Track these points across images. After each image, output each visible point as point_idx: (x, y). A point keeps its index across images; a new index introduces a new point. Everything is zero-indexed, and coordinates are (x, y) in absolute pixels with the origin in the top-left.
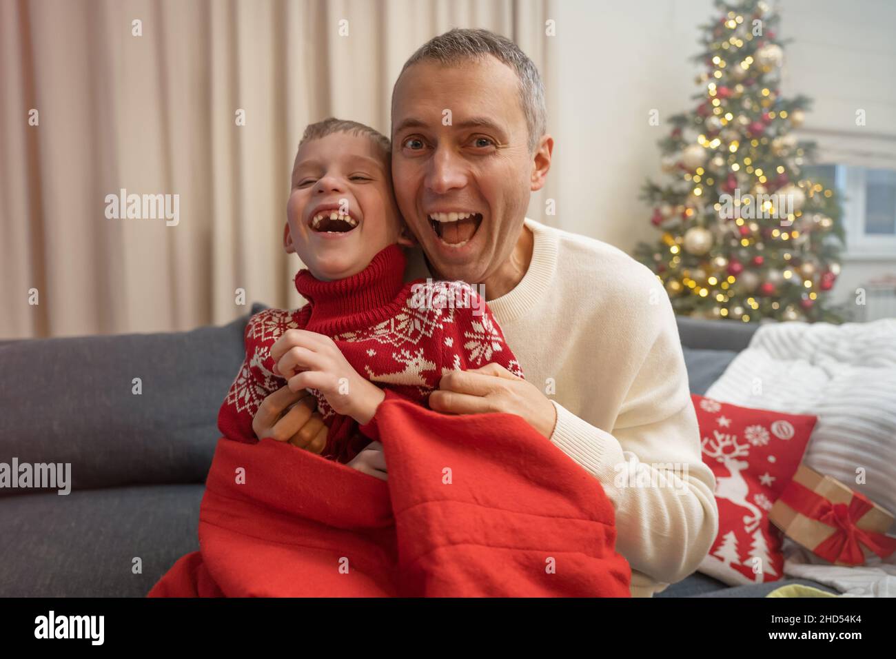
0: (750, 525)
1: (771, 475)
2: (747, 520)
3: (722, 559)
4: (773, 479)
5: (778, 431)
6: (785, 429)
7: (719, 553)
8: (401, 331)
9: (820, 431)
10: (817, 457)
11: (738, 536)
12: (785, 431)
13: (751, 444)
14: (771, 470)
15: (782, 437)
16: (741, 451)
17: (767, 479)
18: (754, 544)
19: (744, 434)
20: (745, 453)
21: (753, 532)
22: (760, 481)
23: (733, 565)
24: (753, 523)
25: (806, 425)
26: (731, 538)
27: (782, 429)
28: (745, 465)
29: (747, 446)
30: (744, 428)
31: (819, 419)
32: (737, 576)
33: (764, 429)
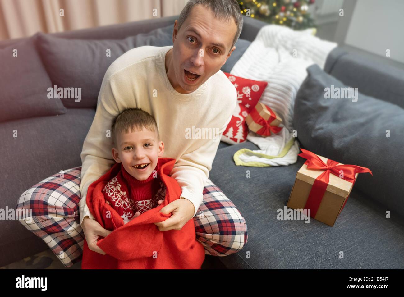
0: (238, 124)
1: (249, 104)
2: (238, 122)
3: (227, 137)
4: (250, 106)
5: (254, 89)
6: (256, 87)
7: (227, 135)
8: (148, 205)
9: (268, 89)
10: (265, 98)
11: (234, 129)
12: (256, 88)
13: (244, 94)
14: (249, 102)
15: (255, 90)
16: (240, 96)
17: (247, 106)
18: (238, 131)
19: (242, 90)
20: (241, 97)
21: (239, 126)
22: (245, 106)
23: (231, 138)
24: (239, 123)
25: (263, 85)
26: (231, 129)
27: (255, 88)
28: (241, 102)
29: (242, 95)
30: (242, 88)
31: (269, 84)
32: (232, 142)
33: (249, 88)
